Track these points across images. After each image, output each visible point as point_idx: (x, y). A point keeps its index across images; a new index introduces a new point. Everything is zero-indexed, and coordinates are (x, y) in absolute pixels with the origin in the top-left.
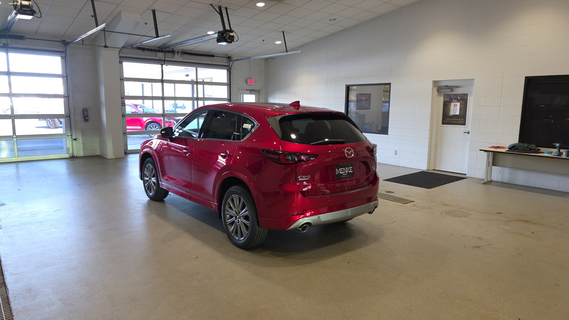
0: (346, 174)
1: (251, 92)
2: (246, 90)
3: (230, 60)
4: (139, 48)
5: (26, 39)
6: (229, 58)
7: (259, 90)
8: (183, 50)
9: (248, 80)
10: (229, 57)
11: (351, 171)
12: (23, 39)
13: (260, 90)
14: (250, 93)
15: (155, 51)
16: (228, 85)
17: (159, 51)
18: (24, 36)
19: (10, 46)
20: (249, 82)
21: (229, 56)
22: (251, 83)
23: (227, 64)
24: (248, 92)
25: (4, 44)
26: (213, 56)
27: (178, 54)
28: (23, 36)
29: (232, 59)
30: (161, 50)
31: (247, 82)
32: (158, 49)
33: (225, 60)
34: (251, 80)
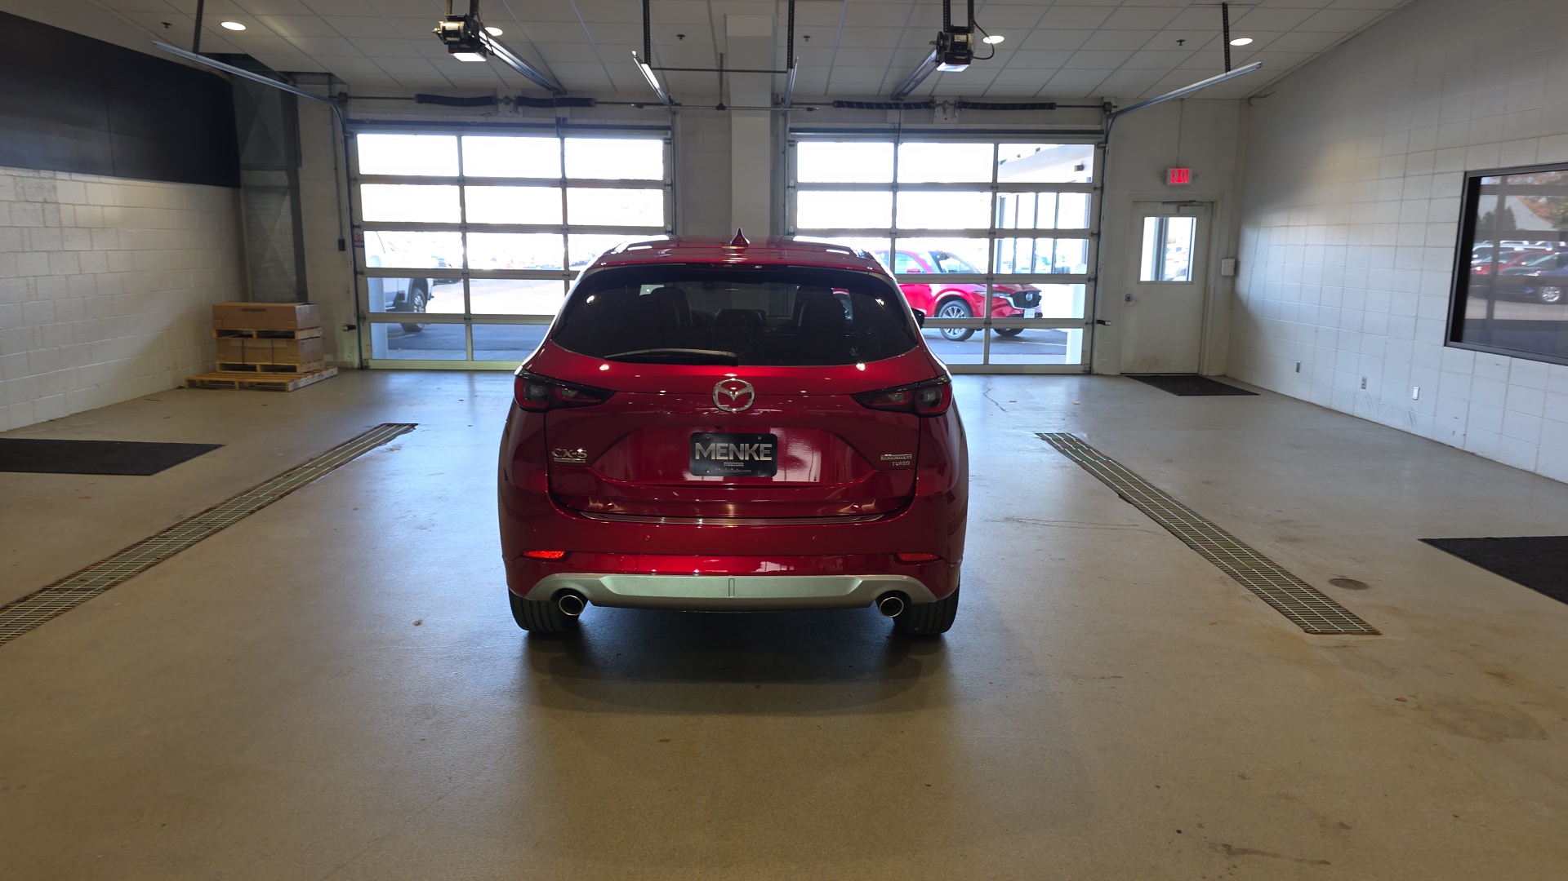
0: (742, 464)
1: (1181, 208)
2: (1164, 203)
3: (1108, 113)
4: (839, 104)
5: (598, 105)
6: (1106, 108)
7: (1212, 202)
8: (960, 97)
9: (1170, 171)
10: (1105, 103)
11: (766, 455)
12: (590, 106)
13: (1217, 201)
14: (1178, 211)
15: (879, 106)
16: (1095, 188)
17: (889, 106)
18: (592, 97)
19: (569, 121)
20: (1173, 176)
21: (1106, 100)
22: (1179, 180)
23: (1098, 128)
24: (1173, 208)
25: (558, 120)
26: (1051, 106)
27: (945, 109)
28: (590, 99)
29: (1114, 110)
30: (894, 104)
31: (1164, 179)
32: (890, 101)
33: (1095, 114)
34: (1180, 172)
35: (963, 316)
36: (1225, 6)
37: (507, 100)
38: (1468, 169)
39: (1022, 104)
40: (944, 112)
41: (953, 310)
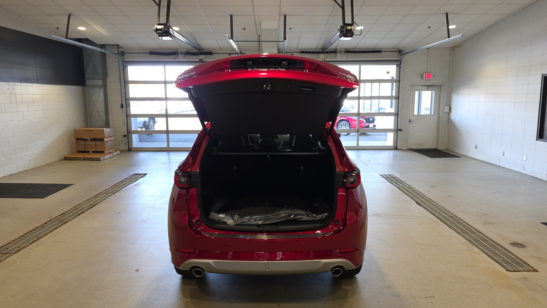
1: (429, 88)
2: (422, 86)
3: (401, 54)
5: (215, 54)
6: (400, 52)
7: (440, 86)
8: (346, 49)
9: (424, 74)
10: (400, 50)
12: (211, 54)
13: (442, 85)
14: (428, 89)
16: (397, 81)
19: (204, 60)
20: (426, 76)
21: (400, 49)
22: (428, 78)
23: (397, 59)
24: (425, 88)
25: (200, 60)
26: (380, 51)
27: (341, 53)
28: (212, 52)
29: (403, 53)
31: (422, 77)
32: (321, 51)
33: (396, 54)
34: (428, 75)
35: (347, 126)
36: (447, 14)
37: (182, 53)
38: (544, 73)
39: (369, 51)
40: (341, 54)
41: (343, 124)
